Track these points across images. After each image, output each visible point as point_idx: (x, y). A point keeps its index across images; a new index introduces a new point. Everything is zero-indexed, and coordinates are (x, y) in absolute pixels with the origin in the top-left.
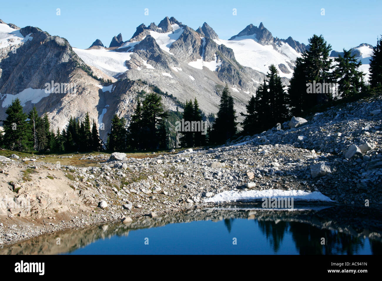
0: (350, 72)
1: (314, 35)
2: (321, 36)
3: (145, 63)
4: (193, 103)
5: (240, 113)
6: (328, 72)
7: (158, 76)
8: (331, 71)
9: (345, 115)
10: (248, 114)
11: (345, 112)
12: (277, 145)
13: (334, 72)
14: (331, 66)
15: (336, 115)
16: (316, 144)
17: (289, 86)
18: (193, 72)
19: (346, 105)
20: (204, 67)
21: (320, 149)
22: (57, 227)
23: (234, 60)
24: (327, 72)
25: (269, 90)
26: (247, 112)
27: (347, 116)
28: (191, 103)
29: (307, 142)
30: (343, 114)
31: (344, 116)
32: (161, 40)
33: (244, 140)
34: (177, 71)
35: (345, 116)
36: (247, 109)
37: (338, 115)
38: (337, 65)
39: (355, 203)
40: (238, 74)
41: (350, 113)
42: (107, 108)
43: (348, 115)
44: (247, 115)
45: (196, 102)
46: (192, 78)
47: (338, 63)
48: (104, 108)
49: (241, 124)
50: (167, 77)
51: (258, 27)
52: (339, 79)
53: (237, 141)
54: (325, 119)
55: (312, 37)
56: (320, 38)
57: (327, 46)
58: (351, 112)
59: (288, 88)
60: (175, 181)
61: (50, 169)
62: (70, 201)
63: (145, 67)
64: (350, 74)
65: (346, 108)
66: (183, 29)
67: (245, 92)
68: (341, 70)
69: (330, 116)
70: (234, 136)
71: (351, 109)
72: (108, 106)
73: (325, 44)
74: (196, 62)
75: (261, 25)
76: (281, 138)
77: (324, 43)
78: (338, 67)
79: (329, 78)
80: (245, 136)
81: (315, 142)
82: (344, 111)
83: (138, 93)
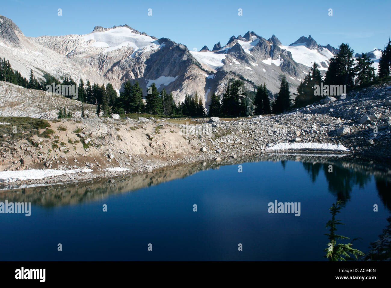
0: (365, 67)
1: (343, 43)
2: (347, 44)
3: (234, 60)
4: (263, 87)
5: (293, 93)
6: (351, 67)
7: (242, 69)
8: (353, 67)
9: (361, 96)
10: (298, 94)
11: (362, 93)
12: (316, 114)
13: (355, 68)
14: (353, 64)
15: (356, 95)
16: (341, 114)
17: (325, 76)
18: (265, 66)
19: (362, 89)
20: (272, 63)
21: (343, 117)
22: (175, 162)
23: (292, 59)
24: (350, 67)
25: (312, 79)
26: (297, 93)
27: (363, 96)
28: (261, 86)
29: (336, 113)
30: (360, 95)
31: (360, 96)
32: (245, 46)
33: (295, 110)
34: (255, 66)
35: (361, 97)
36: (298, 91)
37: (356, 96)
38: (357, 63)
39: (365, 153)
40: (294, 68)
41: (364, 94)
42: (210, 89)
43: (363, 95)
44: (297, 95)
45: (265, 86)
46: (265, 71)
47: (358, 62)
48: (208, 89)
49: (294, 100)
50: (249, 70)
51: (308, 38)
52: (358, 72)
53: (291, 111)
54: (348, 98)
55: (341, 44)
56: (346, 45)
57: (351, 50)
58: (366, 94)
59: (325, 77)
60: (249, 136)
61: (171, 127)
62: (183, 146)
63: (234, 63)
64: (366, 69)
65: (362, 91)
66: (259, 39)
67: (298, 80)
68: (360, 66)
69: (352, 96)
70: (288, 108)
71: (366, 91)
72: (211, 87)
73: (350, 49)
74: (267, 60)
75: (310, 36)
76: (318, 110)
77: (349, 48)
78: (358, 64)
79: (351, 71)
80: (295, 108)
81: (341, 113)
82: (361, 93)
83: (230, 79)
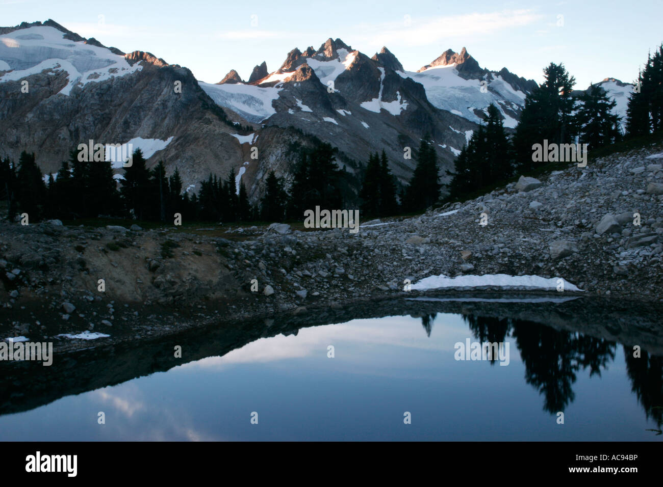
0: (599, 115)
1: (552, 64)
2: (561, 65)
3: (299, 103)
4: (380, 157)
5: (446, 171)
6: (570, 115)
7: (317, 122)
8: (573, 113)
9: (594, 174)
10: (457, 173)
11: (595, 170)
13: (576, 115)
14: (574, 106)
15: (582, 174)
16: (555, 213)
17: (514, 134)
18: (366, 116)
19: (595, 161)
20: (382, 109)
21: (561, 220)
23: (426, 100)
24: (568, 114)
25: (486, 140)
26: (455, 170)
27: (597, 176)
28: (377, 156)
29: (543, 211)
30: (592, 173)
31: (592, 175)
32: (323, 71)
33: (452, 207)
34: (344, 115)
35: (594, 176)
36: (455, 165)
37: (584, 174)
38: (582, 105)
39: (611, 293)
41: (601, 172)
42: (245, 166)
43: (598, 174)
44: (455, 174)
45: (384, 155)
46: (366, 125)
47: (583, 103)
48: (242, 166)
49: (447, 186)
50: (332, 123)
51: (460, 53)
52: (584, 125)
53: (443, 209)
54: (567, 180)
55: (548, 65)
56: (560, 67)
57: (569, 78)
58: (603, 170)
59: (513, 136)
63: (299, 109)
64: (600, 119)
65: (595, 165)
66: (354, 55)
67: (440, 145)
68: (587, 112)
69: (574, 176)
70: (437, 203)
71: (603, 166)
72: (248, 163)
73: (566, 76)
74: (371, 102)
75: (464, 51)
76: (505, 205)
77: (565, 74)
78: (582, 108)
79: (570, 123)
80: (453, 203)
81: (554, 210)
82: (593, 169)
83: (290, 145)
